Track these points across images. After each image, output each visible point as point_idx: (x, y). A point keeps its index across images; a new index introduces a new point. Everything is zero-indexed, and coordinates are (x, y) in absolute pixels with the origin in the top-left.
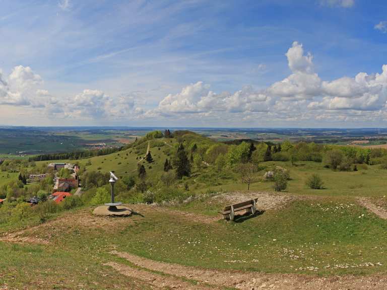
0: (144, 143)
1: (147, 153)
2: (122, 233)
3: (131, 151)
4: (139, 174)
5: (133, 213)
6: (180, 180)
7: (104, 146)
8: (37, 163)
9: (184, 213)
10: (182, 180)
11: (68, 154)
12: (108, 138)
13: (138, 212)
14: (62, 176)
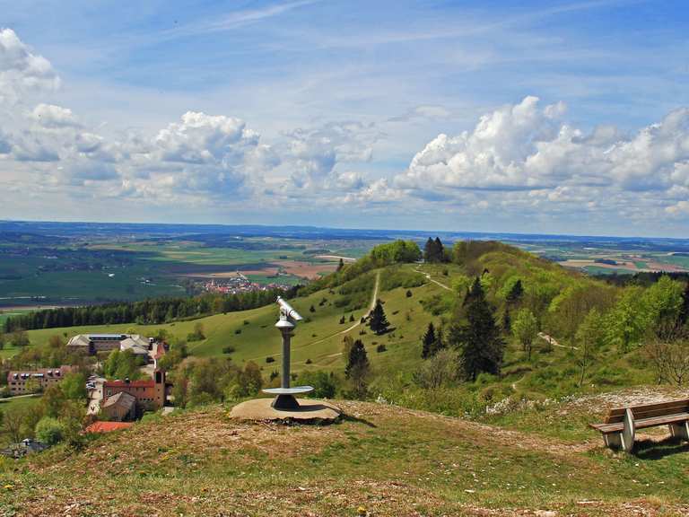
0: (363, 276)
1: (373, 305)
2: (314, 461)
3: (325, 300)
4: (348, 368)
5: (343, 417)
6: (472, 385)
7: (241, 284)
8: (33, 335)
9: (491, 429)
10: (477, 383)
11: (131, 307)
12: (257, 260)
13: (357, 415)
14: (112, 374)
